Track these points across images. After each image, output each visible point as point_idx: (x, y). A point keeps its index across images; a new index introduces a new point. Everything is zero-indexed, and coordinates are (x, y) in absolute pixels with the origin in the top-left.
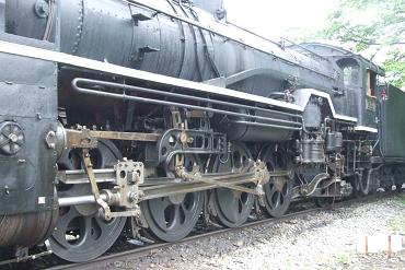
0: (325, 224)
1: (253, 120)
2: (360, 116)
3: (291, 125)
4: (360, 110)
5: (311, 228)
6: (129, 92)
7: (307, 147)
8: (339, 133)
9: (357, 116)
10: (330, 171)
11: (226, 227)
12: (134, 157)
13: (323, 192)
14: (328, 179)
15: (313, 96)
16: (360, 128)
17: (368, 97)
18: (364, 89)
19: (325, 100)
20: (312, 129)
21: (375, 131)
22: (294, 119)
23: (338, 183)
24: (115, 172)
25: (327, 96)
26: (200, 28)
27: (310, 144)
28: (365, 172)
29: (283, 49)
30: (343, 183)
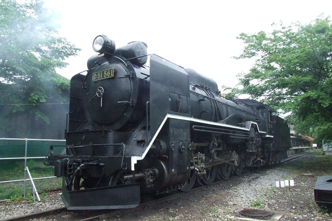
0: (257, 178)
1: (235, 136)
2: (267, 131)
3: (245, 137)
4: (267, 129)
5: (253, 179)
6: (204, 129)
7: (250, 145)
8: (260, 139)
9: (266, 131)
10: (257, 156)
11: (223, 179)
12: (202, 152)
13: (254, 164)
14: (256, 159)
15: (252, 124)
16: (268, 136)
17: (270, 123)
18: (268, 119)
19: (256, 125)
20: (252, 138)
21: (273, 137)
22: (246, 134)
23: (260, 160)
24: (198, 158)
25: (256, 123)
26: (215, 101)
27: (252, 144)
28: (269, 155)
29: (238, 104)
30: (262, 161)
